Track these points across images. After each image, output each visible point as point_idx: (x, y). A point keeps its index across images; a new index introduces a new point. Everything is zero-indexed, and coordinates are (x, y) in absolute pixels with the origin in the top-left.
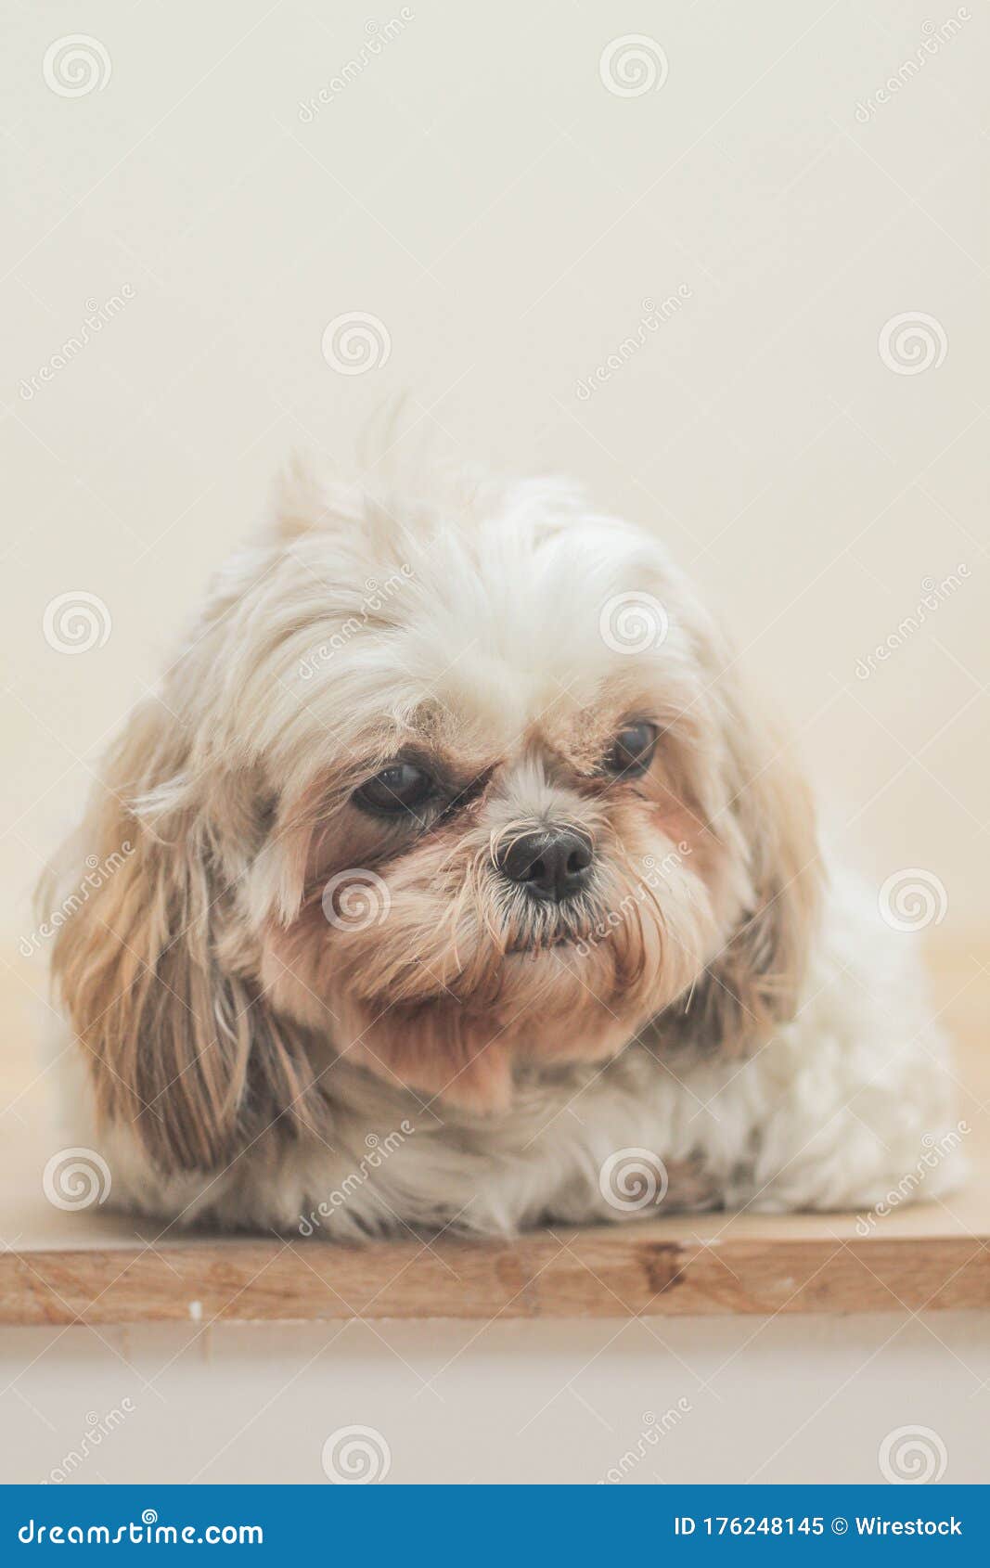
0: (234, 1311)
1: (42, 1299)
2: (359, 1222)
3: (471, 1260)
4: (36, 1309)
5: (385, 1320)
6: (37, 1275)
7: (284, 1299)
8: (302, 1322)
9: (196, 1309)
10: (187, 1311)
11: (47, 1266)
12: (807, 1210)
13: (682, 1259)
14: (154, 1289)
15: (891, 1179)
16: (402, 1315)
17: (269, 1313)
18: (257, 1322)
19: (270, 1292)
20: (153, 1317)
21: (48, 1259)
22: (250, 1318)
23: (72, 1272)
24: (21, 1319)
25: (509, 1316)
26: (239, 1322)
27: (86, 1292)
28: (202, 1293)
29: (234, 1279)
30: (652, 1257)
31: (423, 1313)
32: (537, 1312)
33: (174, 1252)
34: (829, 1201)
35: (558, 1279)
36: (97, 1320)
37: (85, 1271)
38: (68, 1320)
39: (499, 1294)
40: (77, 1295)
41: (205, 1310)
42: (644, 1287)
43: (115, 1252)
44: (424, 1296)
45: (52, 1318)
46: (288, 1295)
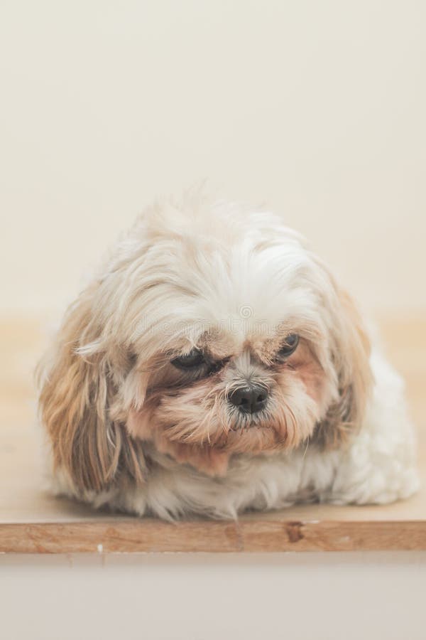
0: (116, 548)
1: (36, 543)
2: (170, 512)
3: (216, 528)
4: (34, 547)
5: (179, 553)
6: (34, 533)
7: (137, 544)
8: (144, 553)
9: (100, 547)
10: (96, 549)
11: (38, 529)
12: (353, 504)
13: (303, 529)
14: (83, 539)
15: (388, 491)
16: (187, 551)
17: (131, 549)
18: (126, 553)
19: (132, 541)
20: (81, 550)
21: (39, 526)
22: (122, 551)
23: (49, 532)
24: (27, 551)
25: (231, 551)
26: (118, 553)
27: (54, 540)
28: (103, 541)
29: (116, 535)
30: (290, 528)
31: (195, 550)
32: (242, 550)
33: (92, 524)
34: (362, 501)
35: (251, 537)
36: (59, 552)
37: (54, 532)
38: (48, 552)
39: (227, 543)
40: (50, 541)
41: (104, 548)
42: (287, 540)
43: (67, 524)
44: (195, 543)
45: (40, 551)
46: (139, 542)
